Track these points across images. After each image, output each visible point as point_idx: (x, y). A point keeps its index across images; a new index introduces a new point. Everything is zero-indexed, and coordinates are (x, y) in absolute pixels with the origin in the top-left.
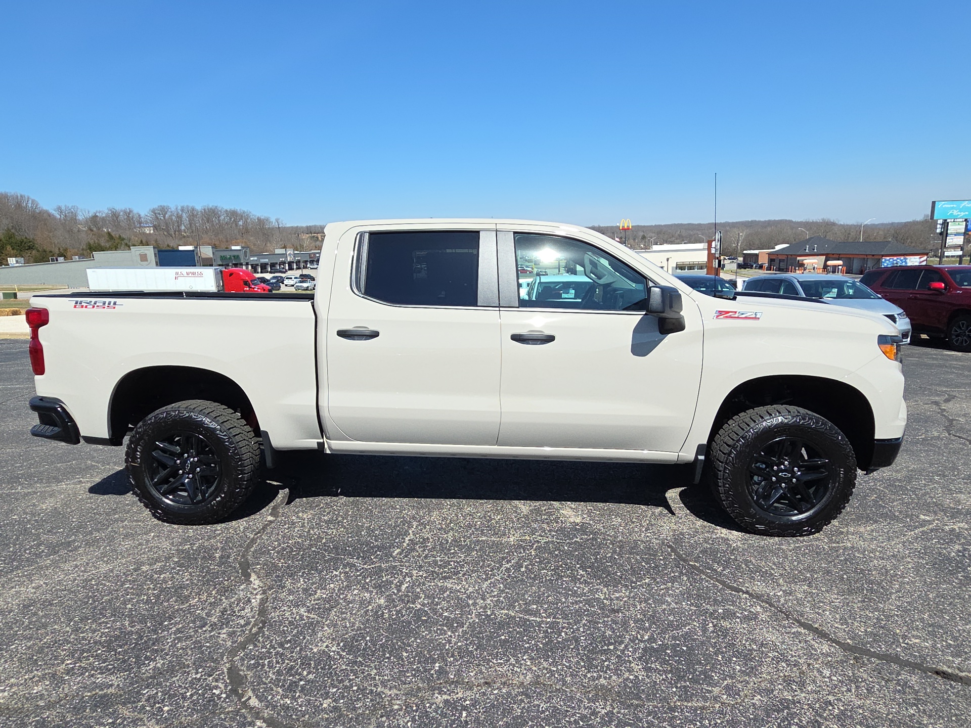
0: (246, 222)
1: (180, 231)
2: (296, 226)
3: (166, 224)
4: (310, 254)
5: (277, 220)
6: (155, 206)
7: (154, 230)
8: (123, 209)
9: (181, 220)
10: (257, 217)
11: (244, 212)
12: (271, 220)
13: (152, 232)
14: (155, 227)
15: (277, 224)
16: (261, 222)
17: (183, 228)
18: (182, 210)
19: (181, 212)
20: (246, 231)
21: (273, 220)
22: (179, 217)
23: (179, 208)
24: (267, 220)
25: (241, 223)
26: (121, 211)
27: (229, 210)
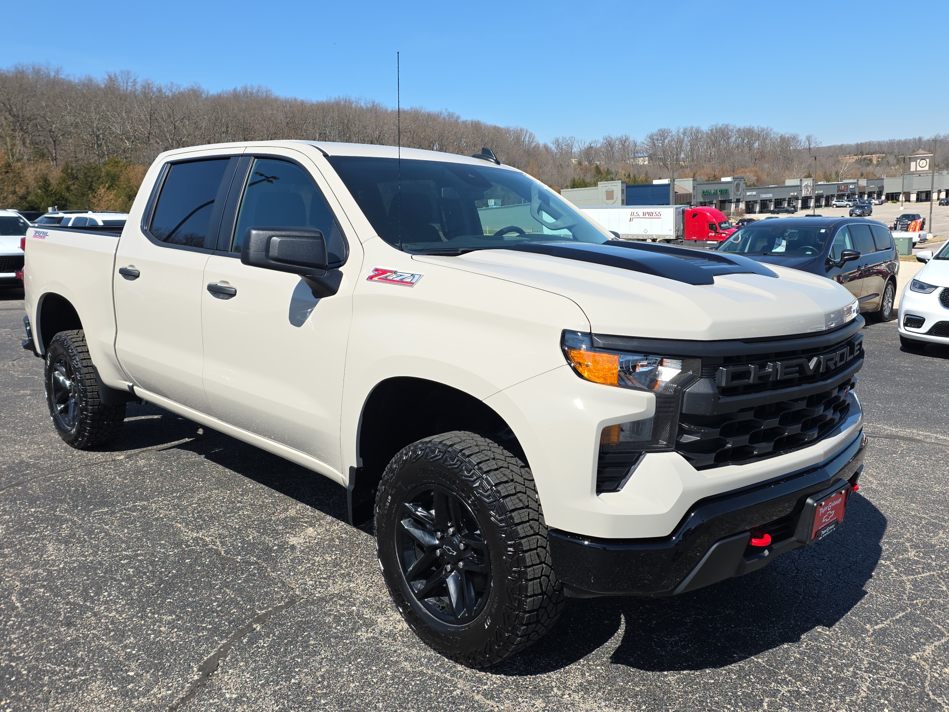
0: (763, 145)
1: (677, 160)
2: (840, 144)
3: (664, 152)
4: (838, 186)
5: (808, 139)
6: (654, 130)
7: (649, 161)
8: (619, 136)
9: (681, 146)
10: (779, 135)
11: (763, 130)
12: (800, 139)
13: (646, 163)
14: (651, 157)
15: (807, 143)
16: (785, 142)
17: (682, 156)
18: (684, 134)
19: (682, 136)
20: (761, 156)
21: (802, 138)
22: (680, 142)
23: (681, 130)
24: (794, 138)
25: (756, 145)
26: (617, 139)
27: (742, 128)
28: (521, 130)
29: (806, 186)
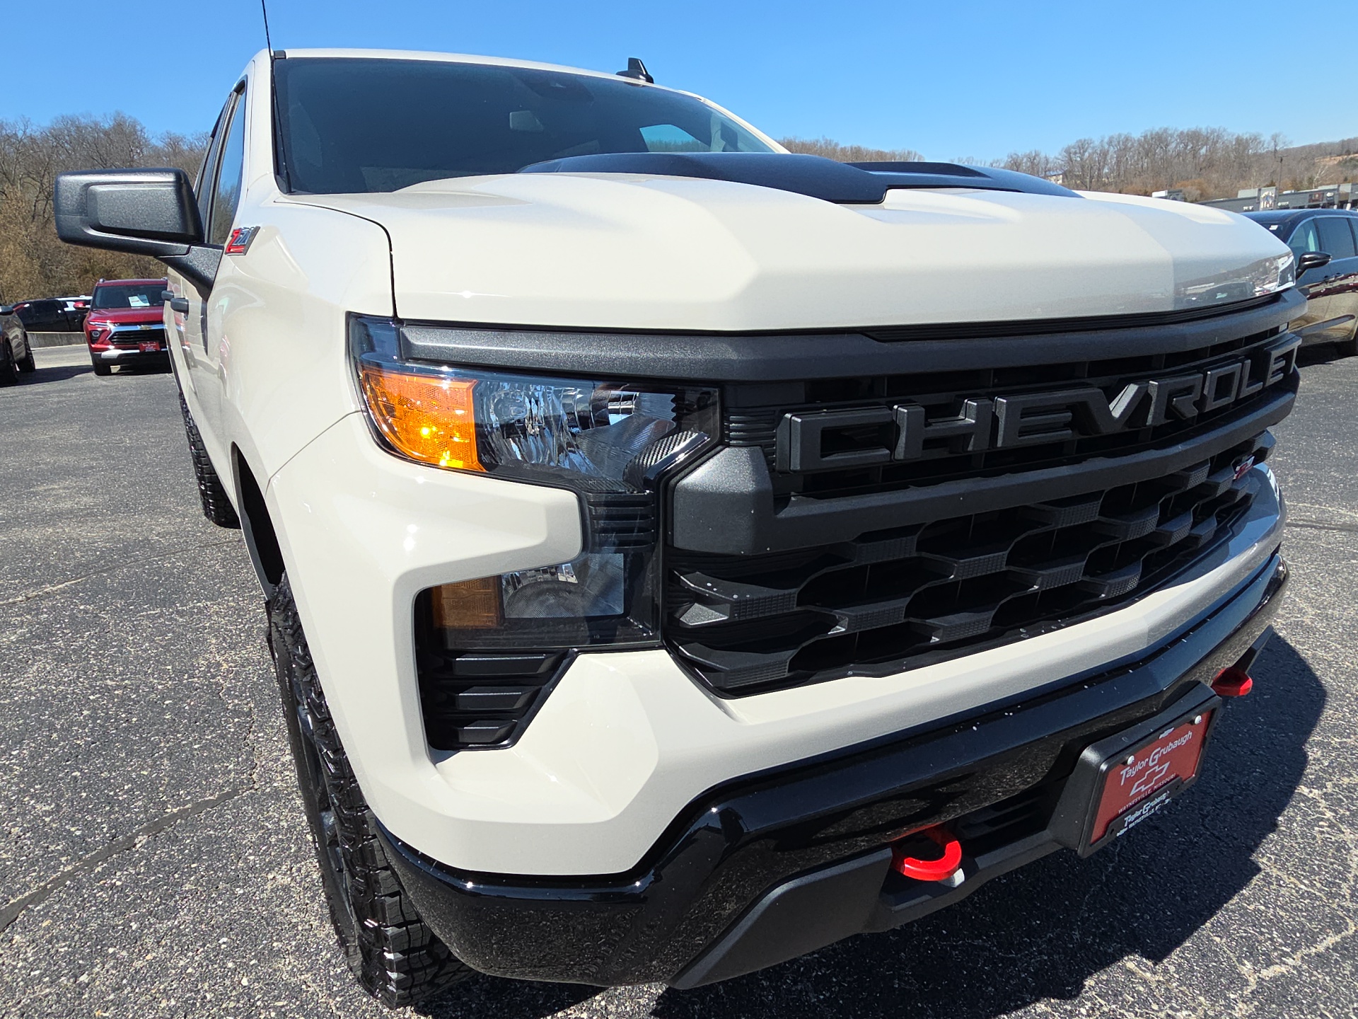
0: (1213, 151)
1: (1099, 176)
2: (1318, 142)
3: (1083, 167)
4: (1311, 194)
5: (1275, 138)
6: (1071, 141)
7: (1063, 179)
8: (1028, 152)
9: (1105, 159)
10: (1235, 137)
11: (1213, 132)
12: (1262, 139)
13: (1060, 182)
14: (1065, 175)
15: (1273, 144)
16: (1241, 144)
17: (1106, 170)
18: (1110, 143)
19: (1106, 147)
20: (1210, 164)
21: (1266, 137)
22: (1104, 154)
23: (1106, 140)
24: (1255, 139)
25: (1203, 151)
26: (1025, 156)
27: (1185, 131)
28: (909, 153)
29: (1267, 198)
